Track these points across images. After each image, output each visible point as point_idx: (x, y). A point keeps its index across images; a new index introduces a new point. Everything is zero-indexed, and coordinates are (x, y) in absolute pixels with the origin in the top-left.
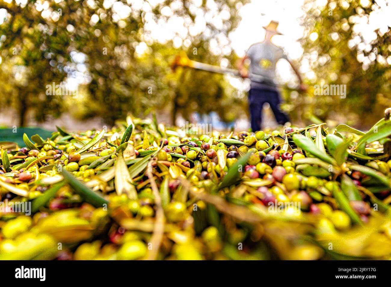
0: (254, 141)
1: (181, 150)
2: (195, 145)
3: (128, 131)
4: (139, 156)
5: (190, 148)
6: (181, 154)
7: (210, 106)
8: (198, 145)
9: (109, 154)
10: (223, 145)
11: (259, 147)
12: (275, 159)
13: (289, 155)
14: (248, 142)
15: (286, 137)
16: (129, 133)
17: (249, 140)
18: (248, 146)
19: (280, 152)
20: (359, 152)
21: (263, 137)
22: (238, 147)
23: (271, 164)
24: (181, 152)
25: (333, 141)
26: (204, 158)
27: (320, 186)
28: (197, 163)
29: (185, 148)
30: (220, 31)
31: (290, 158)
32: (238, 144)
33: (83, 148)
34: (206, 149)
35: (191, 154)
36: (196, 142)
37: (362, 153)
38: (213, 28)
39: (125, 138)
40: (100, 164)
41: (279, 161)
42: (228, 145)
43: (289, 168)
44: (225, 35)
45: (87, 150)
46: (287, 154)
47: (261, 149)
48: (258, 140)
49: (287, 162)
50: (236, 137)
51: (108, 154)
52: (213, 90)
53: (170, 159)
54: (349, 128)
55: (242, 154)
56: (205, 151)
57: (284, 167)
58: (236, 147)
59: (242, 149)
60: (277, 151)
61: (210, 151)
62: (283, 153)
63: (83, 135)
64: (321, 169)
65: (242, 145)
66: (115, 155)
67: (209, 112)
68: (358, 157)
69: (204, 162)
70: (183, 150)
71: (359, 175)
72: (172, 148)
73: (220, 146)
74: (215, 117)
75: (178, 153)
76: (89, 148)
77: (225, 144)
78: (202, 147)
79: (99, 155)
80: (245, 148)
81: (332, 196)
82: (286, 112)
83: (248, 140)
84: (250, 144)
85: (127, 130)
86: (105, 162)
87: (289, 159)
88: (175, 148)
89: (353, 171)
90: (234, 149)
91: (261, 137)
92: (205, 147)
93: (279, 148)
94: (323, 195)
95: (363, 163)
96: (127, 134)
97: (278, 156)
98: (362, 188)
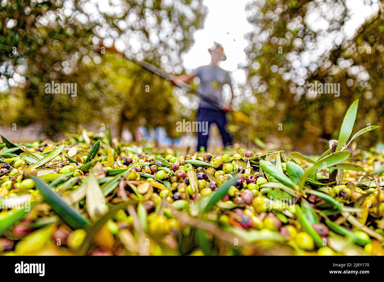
0: (220, 163)
1: (150, 169)
2: (162, 164)
3: (95, 148)
4: (108, 174)
5: (158, 167)
6: (150, 174)
7: (158, 121)
8: (165, 164)
9: (71, 171)
10: (191, 166)
11: (226, 170)
12: (242, 182)
13: (253, 178)
14: (215, 165)
15: (248, 161)
16: (96, 150)
17: (217, 163)
18: (215, 168)
19: (245, 175)
20: (312, 178)
21: (228, 160)
22: (206, 169)
23: (238, 187)
24: (150, 172)
25: (292, 168)
26: (173, 179)
27: (285, 210)
28: (167, 183)
29: (154, 168)
30: (172, 50)
31: (254, 181)
32: (206, 166)
33: (38, 163)
34: (175, 170)
35: (161, 174)
36: (163, 161)
37: (314, 179)
38: (166, 46)
39: (91, 155)
40: (62, 182)
41: (245, 184)
42: (195, 166)
43: (255, 191)
44: (178, 54)
45: (44, 165)
46: (251, 177)
47: (227, 171)
48: (224, 163)
49: (252, 185)
50: (201, 158)
51: (69, 171)
52: (162, 106)
53: (138, 178)
54: (301, 155)
55: (210, 176)
56: (175, 171)
57: (251, 190)
58: (204, 168)
59: (210, 171)
60: (242, 174)
61: (180, 172)
62: (247, 176)
63: (30, 147)
64: (284, 193)
65: (209, 167)
66: (78, 173)
67: (156, 126)
68: (310, 182)
69: (173, 182)
70: (152, 169)
71: (314, 199)
72: (141, 167)
73: (187, 167)
74: (162, 133)
75: (147, 173)
76: (45, 164)
77: (193, 165)
78: (172, 167)
79: (60, 172)
80: (213, 169)
81: (295, 218)
82: (232, 133)
83: (215, 162)
84: (217, 166)
85: (95, 146)
86: (68, 180)
87: (253, 183)
88: (144, 167)
89: (309, 195)
90: (202, 170)
91: (227, 159)
92: (174, 168)
93: (243, 172)
94: (287, 217)
95: (315, 187)
96: (94, 151)
97: (243, 179)
98: (318, 211)
